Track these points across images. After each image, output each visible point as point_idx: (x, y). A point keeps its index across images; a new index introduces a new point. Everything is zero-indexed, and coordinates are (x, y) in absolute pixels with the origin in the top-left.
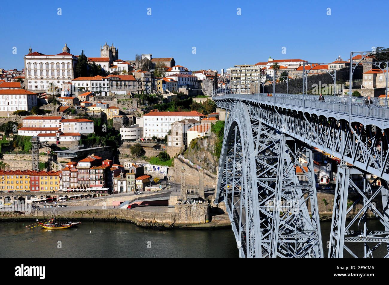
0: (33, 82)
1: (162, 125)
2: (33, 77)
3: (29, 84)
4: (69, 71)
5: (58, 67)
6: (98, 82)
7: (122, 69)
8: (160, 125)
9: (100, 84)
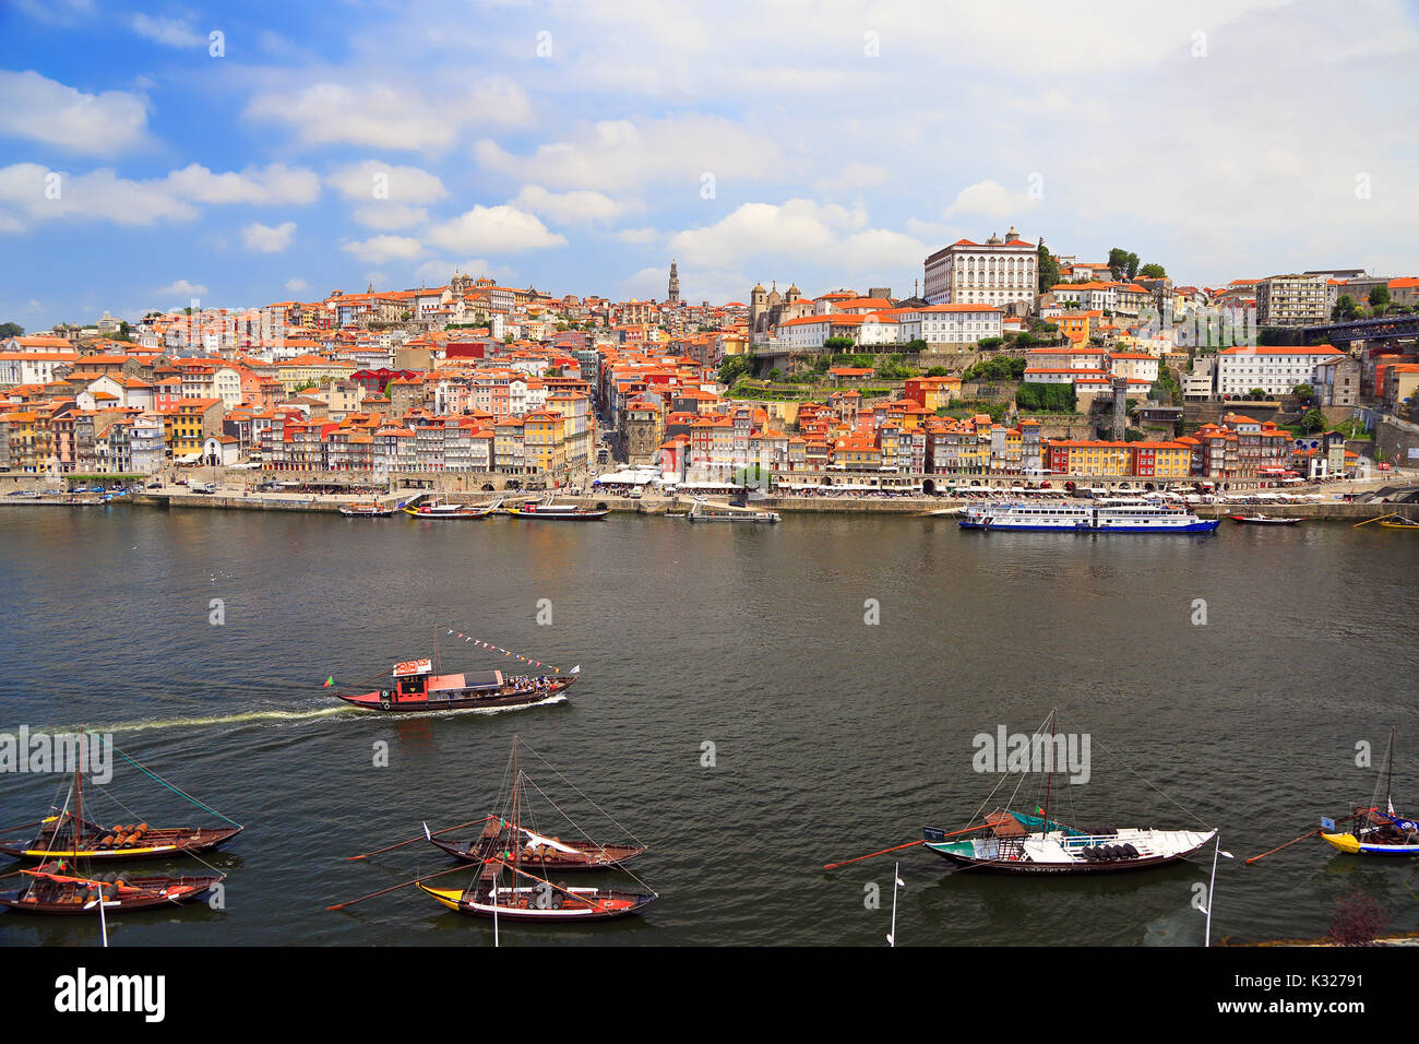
0: (966, 293)
1: (1261, 370)
2: (966, 285)
3: (958, 297)
4: (1030, 274)
5: (1011, 266)
6: (1102, 293)
7: (1081, 275)
8: (1256, 371)
9: (1104, 297)
